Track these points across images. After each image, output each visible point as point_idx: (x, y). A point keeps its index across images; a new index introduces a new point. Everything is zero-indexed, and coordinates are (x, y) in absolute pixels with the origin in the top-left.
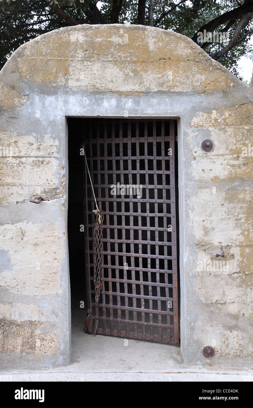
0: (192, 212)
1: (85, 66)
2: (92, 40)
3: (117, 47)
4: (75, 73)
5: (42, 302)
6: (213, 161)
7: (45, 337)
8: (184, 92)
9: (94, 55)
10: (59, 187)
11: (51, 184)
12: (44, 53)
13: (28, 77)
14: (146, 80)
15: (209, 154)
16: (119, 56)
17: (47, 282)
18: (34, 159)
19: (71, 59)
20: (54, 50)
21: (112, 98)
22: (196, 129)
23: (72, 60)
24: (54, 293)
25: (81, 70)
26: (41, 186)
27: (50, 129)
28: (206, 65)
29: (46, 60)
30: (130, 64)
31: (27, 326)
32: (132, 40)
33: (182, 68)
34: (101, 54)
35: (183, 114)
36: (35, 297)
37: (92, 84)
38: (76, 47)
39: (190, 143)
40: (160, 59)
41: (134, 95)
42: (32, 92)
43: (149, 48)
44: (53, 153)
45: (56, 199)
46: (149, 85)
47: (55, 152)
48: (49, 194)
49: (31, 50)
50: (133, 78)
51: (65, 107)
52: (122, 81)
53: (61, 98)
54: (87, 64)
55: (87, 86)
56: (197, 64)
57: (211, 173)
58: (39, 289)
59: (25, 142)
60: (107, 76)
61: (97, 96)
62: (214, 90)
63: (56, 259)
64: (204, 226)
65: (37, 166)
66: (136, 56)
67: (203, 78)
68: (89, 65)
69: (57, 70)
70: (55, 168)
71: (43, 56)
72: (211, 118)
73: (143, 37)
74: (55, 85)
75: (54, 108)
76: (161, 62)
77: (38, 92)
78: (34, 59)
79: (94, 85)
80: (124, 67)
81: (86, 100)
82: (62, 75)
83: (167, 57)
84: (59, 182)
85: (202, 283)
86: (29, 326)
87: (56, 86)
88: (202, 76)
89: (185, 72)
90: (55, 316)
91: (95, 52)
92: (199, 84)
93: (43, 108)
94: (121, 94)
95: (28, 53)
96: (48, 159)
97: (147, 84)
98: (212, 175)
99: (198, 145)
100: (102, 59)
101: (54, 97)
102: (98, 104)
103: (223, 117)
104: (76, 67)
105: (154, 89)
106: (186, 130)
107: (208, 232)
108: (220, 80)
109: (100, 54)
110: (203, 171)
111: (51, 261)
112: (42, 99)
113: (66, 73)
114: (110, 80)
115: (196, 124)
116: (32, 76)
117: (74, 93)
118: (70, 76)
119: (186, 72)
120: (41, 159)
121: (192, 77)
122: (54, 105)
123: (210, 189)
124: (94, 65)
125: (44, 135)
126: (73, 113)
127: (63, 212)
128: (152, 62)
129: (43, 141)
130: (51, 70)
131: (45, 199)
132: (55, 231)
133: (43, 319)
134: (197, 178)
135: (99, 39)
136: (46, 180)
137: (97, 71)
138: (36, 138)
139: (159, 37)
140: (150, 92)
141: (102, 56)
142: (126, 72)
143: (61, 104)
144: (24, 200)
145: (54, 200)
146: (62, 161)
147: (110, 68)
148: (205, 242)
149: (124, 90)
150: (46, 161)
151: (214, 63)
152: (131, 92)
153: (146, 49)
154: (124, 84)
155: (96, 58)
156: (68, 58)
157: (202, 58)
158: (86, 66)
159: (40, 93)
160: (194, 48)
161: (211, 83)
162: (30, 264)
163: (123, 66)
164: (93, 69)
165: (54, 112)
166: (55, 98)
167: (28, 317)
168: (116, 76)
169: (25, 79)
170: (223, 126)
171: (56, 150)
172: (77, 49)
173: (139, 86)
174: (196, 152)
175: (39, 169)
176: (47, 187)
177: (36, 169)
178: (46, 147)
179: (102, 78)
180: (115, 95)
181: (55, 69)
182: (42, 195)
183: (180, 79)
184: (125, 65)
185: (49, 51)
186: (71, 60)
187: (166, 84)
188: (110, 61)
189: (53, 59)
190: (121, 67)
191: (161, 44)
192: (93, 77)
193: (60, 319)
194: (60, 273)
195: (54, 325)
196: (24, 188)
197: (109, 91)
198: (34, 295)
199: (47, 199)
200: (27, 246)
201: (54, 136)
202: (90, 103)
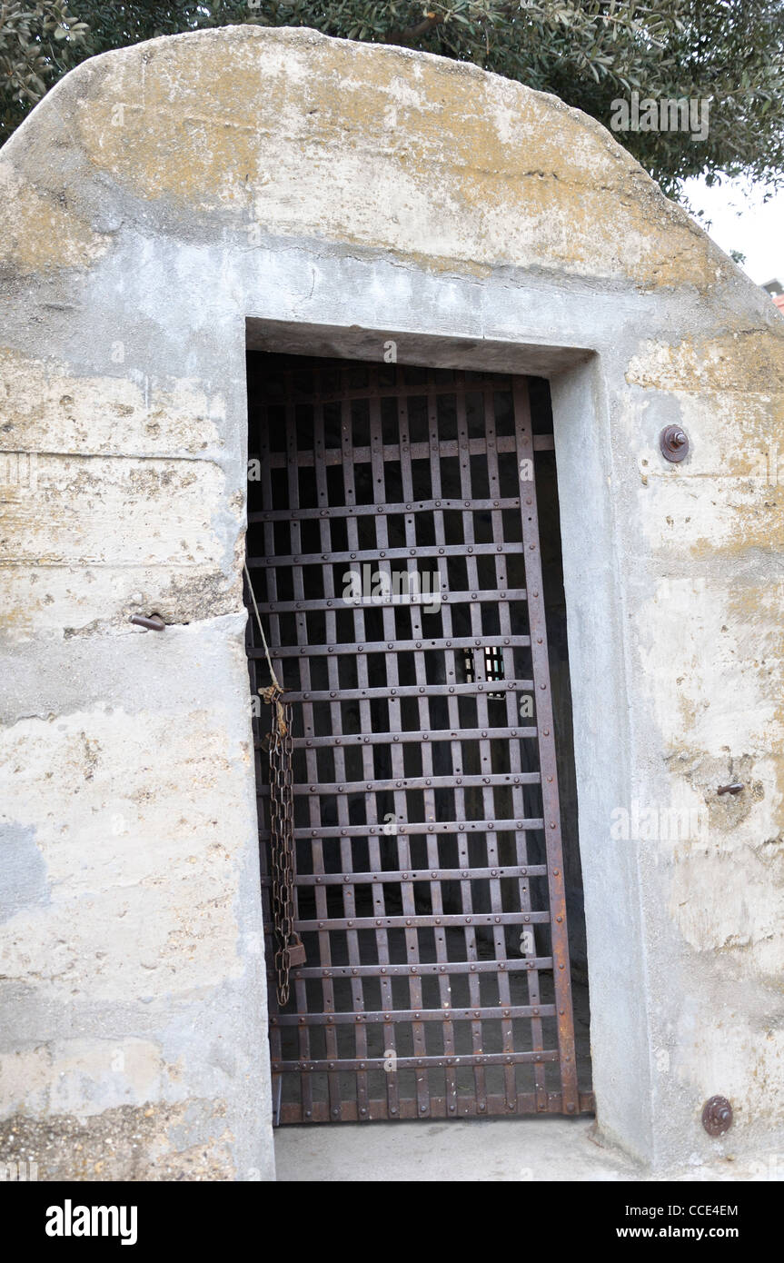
0: (648, 655)
1: (308, 158)
2: (330, 82)
3: (407, 115)
4: (276, 176)
5: (170, 1023)
6: (691, 492)
7: (186, 1164)
8: (600, 280)
9: (338, 129)
10: (225, 573)
11: (198, 561)
12: (172, 97)
13: (115, 169)
14: (495, 227)
15: (679, 469)
16: (414, 145)
17: (188, 942)
18: (135, 464)
19: (263, 130)
20: (208, 94)
21: (397, 273)
22: (642, 391)
23: (267, 133)
24: (216, 981)
25: (296, 169)
26: (161, 569)
27: (195, 360)
28: (651, 208)
29: (179, 120)
30: (447, 174)
31: (116, 1130)
32: (449, 101)
33: (591, 207)
34: (358, 130)
35: (604, 343)
36: (142, 1006)
37: (332, 221)
38: (279, 95)
39: (630, 433)
40: (529, 173)
41: (462, 271)
42: (131, 222)
43: (498, 135)
44: (205, 445)
45: (214, 619)
46: (503, 247)
47: (214, 442)
48: (188, 598)
49: (126, 77)
50: (457, 218)
51: (246, 286)
52: (425, 222)
53: (231, 256)
54: (315, 154)
55: (318, 225)
56: (627, 203)
57: (690, 528)
58: (158, 969)
59: (102, 400)
60: (378, 202)
61: (349, 262)
62: (677, 283)
63: (218, 846)
64: (683, 697)
65: (147, 490)
66: (463, 153)
67: (646, 243)
68: (320, 159)
69: (215, 158)
70: (213, 500)
71: (172, 105)
72: (677, 361)
73: (481, 98)
74: (212, 208)
75: (209, 286)
76: (533, 182)
77: (151, 226)
78: (137, 111)
79: (339, 226)
80: (429, 178)
81: (314, 272)
82: (234, 176)
83: (548, 169)
84: (228, 554)
85: (688, 885)
86: (123, 1129)
87: (213, 212)
88: (645, 239)
89: (598, 219)
90: (224, 1071)
91: (341, 120)
92: (638, 260)
93: (170, 283)
94: (422, 262)
95: (117, 88)
96: (187, 466)
97: (498, 241)
98: (691, 536)
99: (649, 441)
100: (362, 145)
101: (206, 249)
102: (353, 288)
103: (706, 363)
104: (279, 159)
105: (518, 259)
106: (618, 393)
107: (693, 715)
108: (688, 255)
109: (356, 128)
110: (668, 522)
111: (202, 857)
112: (167, 252)
113: (249, 174)
114: (389, 213)
115: (641, 378)
116: (130, 169)
117: (273, 243)
118: (262, 185)
119: (601, 221)
120: (160, 467)
121: (619, 239)
122: (208, 279)
123: (689, 579)
124: (338, 161)
125: (173, 378)
126: (273, 311)
127: (239, 666)
128: (508, 177)
129: (169, 399)
130: (198, 158)
131: (174, 618)
132: (211, 740)
133: (178, 1092)
134: (655, 545)
135: (350, 82)
136: (178, 547)
137: (349, 180)
138: (143, 388)
139: (523, 106)
140: (507, 267)
141: (361, 135)
142: (435, 195)
143: (232, 275)
144: (96, 623)
145: (207, 622)
146: (237, 477)
147: (388, 178)
148: (687, 749)
149: (434, 252)
150: (179, 473)
151: (671, 207)
152: (454, 259)
153: (490, 136)
154: (432, 233)
155: (343, 139)
156: (254, 124)
157: (639, 187)
158: (312, 159)
159: (159, 231)
160: (618, 155)
161: (668, 261)
162: (120, 874)
163: (426, 176)
164: (334, 173)
165: (208, 301)
166: (211, 254)
167: (117, 1091)
168: (406, 205)
169: (106, 176)
170: (709, 388)
171: (216, 436)
172: (282, 100)
173: (476, 243)
174: (645, 463)
175: (152, 501)
176: (184, 571)
177: (142, 504)
178: (179, 422)
179: (365, 205)
180: (404, 264)
181: (211, 156)
182: (163, 601)
183: (589, 238)
184: (432, 175)
185: (188, 91)
186: (263, 134)
187: (551, 249)
188: (387, 156)
189: (205, 122)
190: (420, 178)
191: (529, 129)
192: (335, 198)
193: (240, 1082)
194: (235, 901)
195: (222, 1110)
196: (96, 576)
197: (388, 248)
198: (139, 999)
199: (181, 617)
200: (107, 805)
201: (209, 386)
202: (328, 281)
